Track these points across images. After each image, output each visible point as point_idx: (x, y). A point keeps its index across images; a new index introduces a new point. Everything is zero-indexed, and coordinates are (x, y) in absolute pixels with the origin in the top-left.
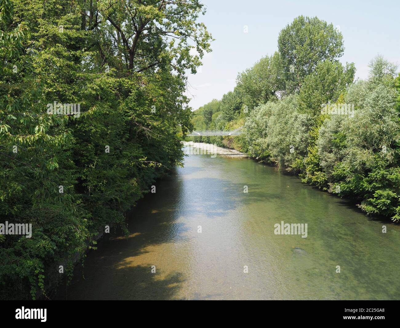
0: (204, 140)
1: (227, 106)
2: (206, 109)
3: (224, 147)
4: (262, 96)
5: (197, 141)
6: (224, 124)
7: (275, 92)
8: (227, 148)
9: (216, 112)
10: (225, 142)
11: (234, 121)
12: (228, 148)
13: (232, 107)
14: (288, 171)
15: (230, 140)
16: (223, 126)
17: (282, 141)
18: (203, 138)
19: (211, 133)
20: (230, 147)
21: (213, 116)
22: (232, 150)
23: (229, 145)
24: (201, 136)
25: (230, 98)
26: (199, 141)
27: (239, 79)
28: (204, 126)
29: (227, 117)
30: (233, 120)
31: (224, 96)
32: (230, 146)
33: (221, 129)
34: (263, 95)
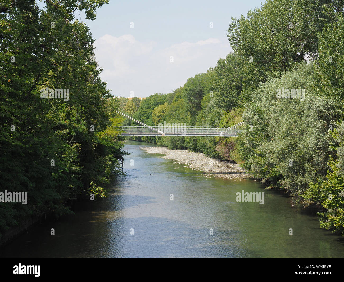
0: (189, 145)
1: (224, 81)
2: (192, 87)
3: (218, 157)
4: (276, 63)
5: (177, 146)
6: (220, 114)
7: (302, 55)
8: (224, 161)
10: (220, 149)
11: (238, 110)
12: (226, 160)
13: (234, 84)
14: (305, 206)
15: (230, 146)
16: (217, 120)
17: (292, 148)
18: (185, 142)
19: (199, 132)
20: (230, 159)
21: (204, 99)
22: (231, 165)
23: (227, 155)
24: (183, 138)
25: (230, 66)
26: (179, 147)
27: (234, 31)
28: (189, 119)
29: (224, 101)
30: (236, 108)
31: (220, 62)
32: (229, 157)
33: (213, 125)
34: (276, 60)
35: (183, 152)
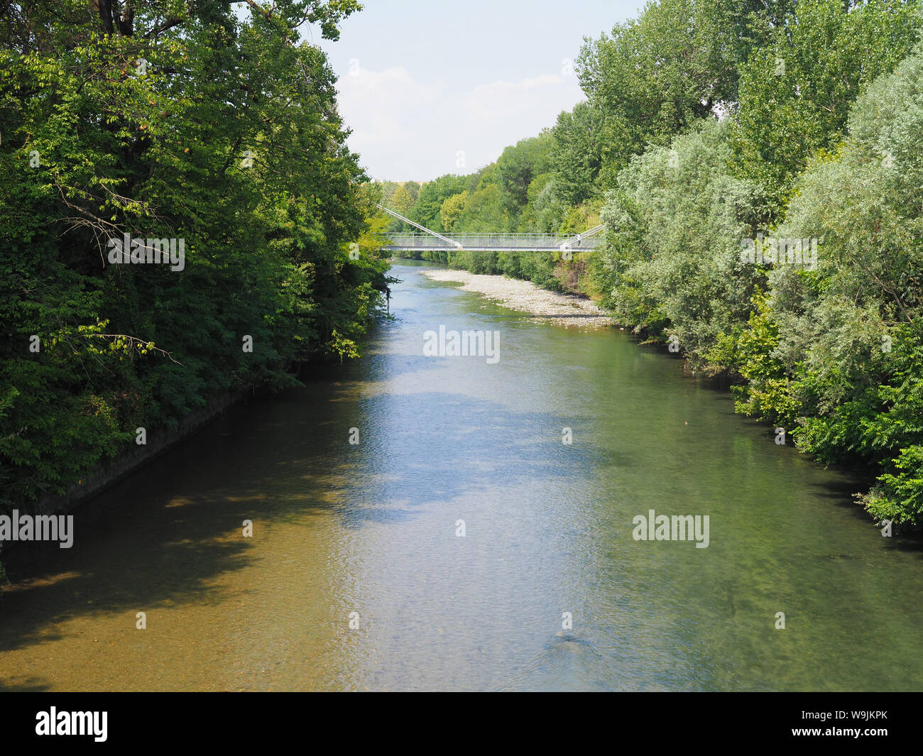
0: (505, 266)
1: (569, 152)
2: (512, 163)
3: (558, 289)
4: (663, 119)
5: (484, 268)
6: (561, 212)
7: (710, 104)
8: (567, 294)
9: (542, 171)
10: (561, 274)
11: (593, 203)
12: (571, 293)
13: (586, 157)
14: (711, 375)
15: (577, 268)
16: (555, 221)
17: (689, 271)
18: (499, 261)
19: (524, 243)
20: (577, 291)
21: (533, 184)
22: (580, 303)
23: (574, 284)
24: (496, 253)
25: (581, 125)
26: (487, 269)
27: (588, 61)
28: (506, 219)
29: (569, 188)
30: (590, 201)
31: (562, 118)
32: (576, 287)
33: (549, 230)
34: (663, 114)
35: (496, 277)
